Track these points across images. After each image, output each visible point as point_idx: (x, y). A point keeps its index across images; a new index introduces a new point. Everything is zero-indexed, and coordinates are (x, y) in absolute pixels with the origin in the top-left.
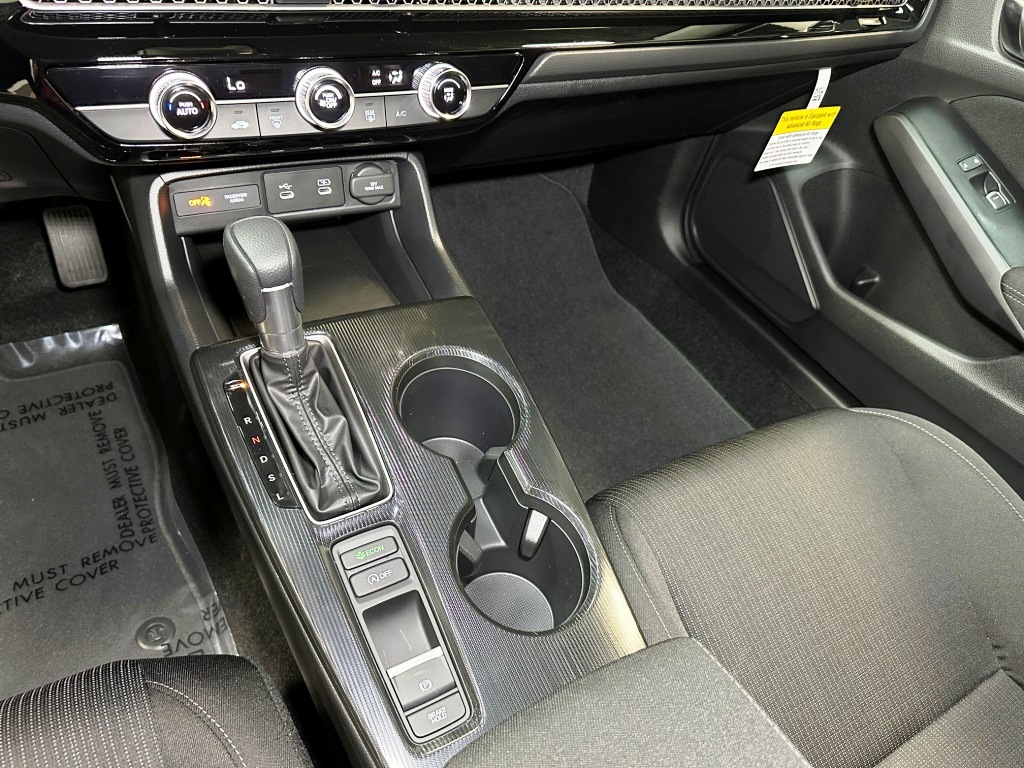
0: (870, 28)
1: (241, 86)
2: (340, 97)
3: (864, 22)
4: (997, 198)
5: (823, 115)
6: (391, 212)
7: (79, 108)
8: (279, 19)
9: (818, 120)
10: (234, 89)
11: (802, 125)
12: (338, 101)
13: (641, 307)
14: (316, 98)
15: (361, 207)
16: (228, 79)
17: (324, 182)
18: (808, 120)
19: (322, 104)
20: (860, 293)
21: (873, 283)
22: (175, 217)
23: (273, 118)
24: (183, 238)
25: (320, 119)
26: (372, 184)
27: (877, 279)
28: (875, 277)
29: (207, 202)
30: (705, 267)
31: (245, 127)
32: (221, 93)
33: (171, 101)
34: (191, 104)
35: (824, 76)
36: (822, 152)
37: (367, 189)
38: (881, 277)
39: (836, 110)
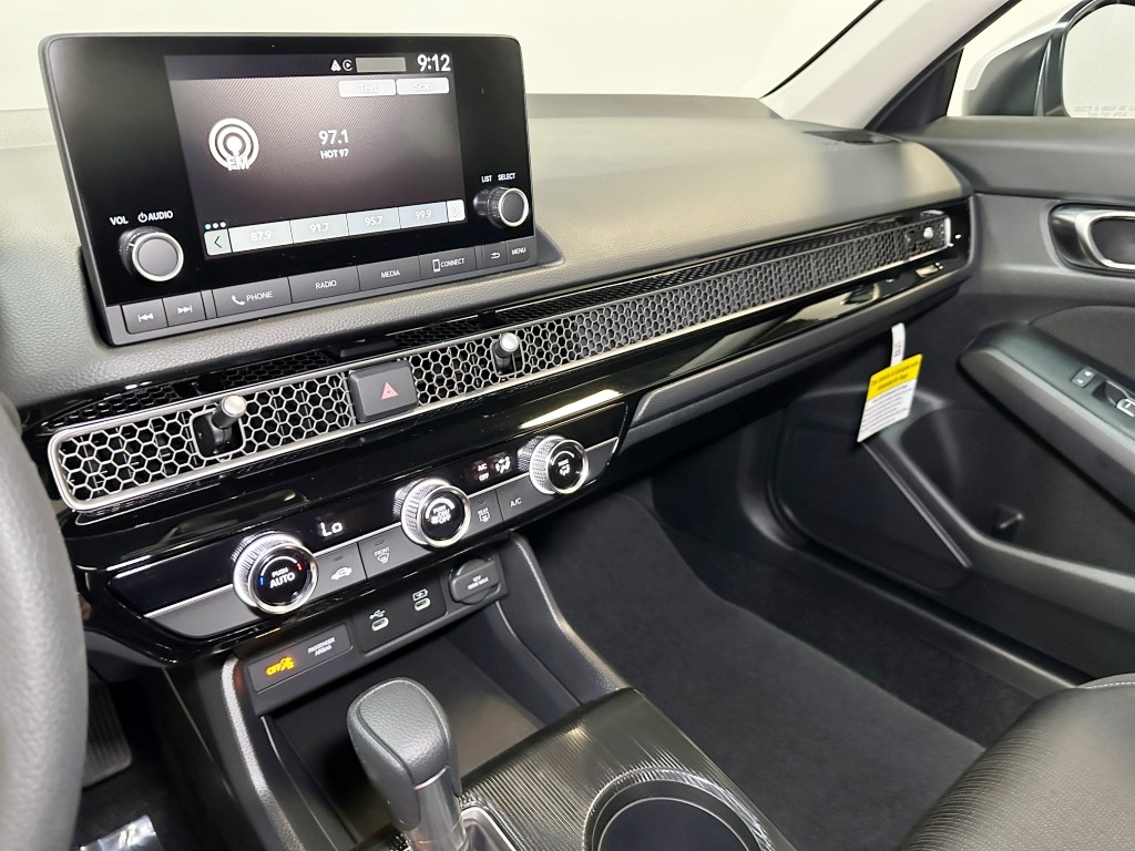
0: (931, 276)
1: (338, 528)
2: (452, 506)
3: (922, 272)
4: (1130, 406)
5: (907, 367)
6: (497, 603)
7: (148, 615)
8: (363, 440)
9: (903, 373)
10: (330, 533)
11: (890, 383)
12: (451, 512)
13: (756, 609)
14: (427, 516)
15: (464, 609)
16: (323, 525)
17: (420, 594)
18: (895, 376)
19: (435, 521)
20: (1007, 536)
21: (1017, 523)
22: (252, 695)
23: (379, 552)
24: (263, 718)
25: (433, 538)
26: (475, 580)
27: (1020, 517)
28: (1014, 515)
29: (288, 663)
30: (812, 546)
31: (347, 574)
32: (316, 543)
33: (262, 574)
34: (286, 570)
35: (899, 333)
36: (916, 403)
37: (470, 587)
38: (1023, 513)
39: (918, 358)
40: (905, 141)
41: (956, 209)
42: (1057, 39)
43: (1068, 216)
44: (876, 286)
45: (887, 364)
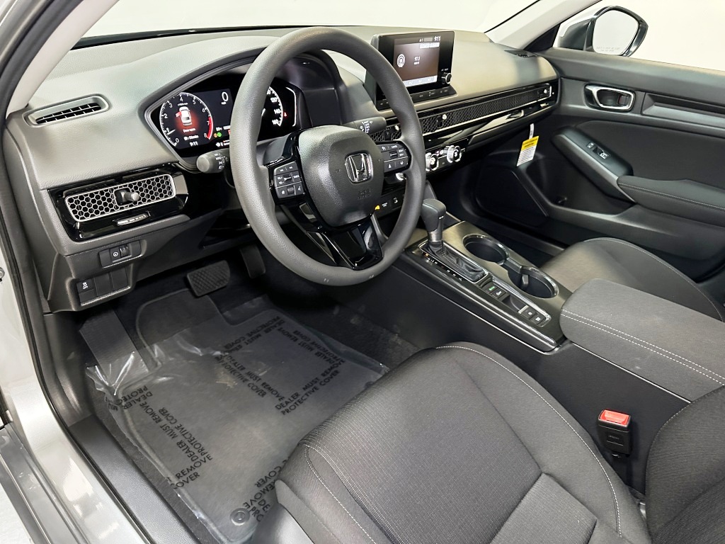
0: (545, 107)
2: (435, 160)
3: (542, 105)
4: (604, 155)
5: (534, 140)
9: (532, 143)
11: (528, 146)
12: (435, 162)
18: (530, 143)
19: (431, 164)
21: (565, 200)
25: (432, 168)
28: (564, 198)
35: (532, 126)
38: (567, 197)
39: (538, 137)
40: (538, 56)
41: (553, 83)
42: (593, 22)
43: (589, 88)
44: (523, 111)
45: (528, 138)
